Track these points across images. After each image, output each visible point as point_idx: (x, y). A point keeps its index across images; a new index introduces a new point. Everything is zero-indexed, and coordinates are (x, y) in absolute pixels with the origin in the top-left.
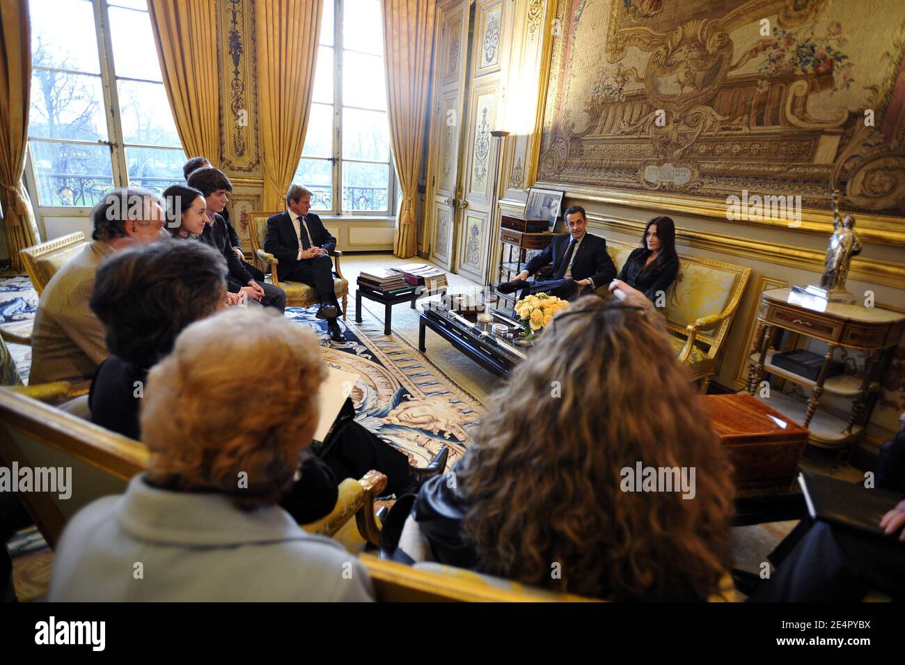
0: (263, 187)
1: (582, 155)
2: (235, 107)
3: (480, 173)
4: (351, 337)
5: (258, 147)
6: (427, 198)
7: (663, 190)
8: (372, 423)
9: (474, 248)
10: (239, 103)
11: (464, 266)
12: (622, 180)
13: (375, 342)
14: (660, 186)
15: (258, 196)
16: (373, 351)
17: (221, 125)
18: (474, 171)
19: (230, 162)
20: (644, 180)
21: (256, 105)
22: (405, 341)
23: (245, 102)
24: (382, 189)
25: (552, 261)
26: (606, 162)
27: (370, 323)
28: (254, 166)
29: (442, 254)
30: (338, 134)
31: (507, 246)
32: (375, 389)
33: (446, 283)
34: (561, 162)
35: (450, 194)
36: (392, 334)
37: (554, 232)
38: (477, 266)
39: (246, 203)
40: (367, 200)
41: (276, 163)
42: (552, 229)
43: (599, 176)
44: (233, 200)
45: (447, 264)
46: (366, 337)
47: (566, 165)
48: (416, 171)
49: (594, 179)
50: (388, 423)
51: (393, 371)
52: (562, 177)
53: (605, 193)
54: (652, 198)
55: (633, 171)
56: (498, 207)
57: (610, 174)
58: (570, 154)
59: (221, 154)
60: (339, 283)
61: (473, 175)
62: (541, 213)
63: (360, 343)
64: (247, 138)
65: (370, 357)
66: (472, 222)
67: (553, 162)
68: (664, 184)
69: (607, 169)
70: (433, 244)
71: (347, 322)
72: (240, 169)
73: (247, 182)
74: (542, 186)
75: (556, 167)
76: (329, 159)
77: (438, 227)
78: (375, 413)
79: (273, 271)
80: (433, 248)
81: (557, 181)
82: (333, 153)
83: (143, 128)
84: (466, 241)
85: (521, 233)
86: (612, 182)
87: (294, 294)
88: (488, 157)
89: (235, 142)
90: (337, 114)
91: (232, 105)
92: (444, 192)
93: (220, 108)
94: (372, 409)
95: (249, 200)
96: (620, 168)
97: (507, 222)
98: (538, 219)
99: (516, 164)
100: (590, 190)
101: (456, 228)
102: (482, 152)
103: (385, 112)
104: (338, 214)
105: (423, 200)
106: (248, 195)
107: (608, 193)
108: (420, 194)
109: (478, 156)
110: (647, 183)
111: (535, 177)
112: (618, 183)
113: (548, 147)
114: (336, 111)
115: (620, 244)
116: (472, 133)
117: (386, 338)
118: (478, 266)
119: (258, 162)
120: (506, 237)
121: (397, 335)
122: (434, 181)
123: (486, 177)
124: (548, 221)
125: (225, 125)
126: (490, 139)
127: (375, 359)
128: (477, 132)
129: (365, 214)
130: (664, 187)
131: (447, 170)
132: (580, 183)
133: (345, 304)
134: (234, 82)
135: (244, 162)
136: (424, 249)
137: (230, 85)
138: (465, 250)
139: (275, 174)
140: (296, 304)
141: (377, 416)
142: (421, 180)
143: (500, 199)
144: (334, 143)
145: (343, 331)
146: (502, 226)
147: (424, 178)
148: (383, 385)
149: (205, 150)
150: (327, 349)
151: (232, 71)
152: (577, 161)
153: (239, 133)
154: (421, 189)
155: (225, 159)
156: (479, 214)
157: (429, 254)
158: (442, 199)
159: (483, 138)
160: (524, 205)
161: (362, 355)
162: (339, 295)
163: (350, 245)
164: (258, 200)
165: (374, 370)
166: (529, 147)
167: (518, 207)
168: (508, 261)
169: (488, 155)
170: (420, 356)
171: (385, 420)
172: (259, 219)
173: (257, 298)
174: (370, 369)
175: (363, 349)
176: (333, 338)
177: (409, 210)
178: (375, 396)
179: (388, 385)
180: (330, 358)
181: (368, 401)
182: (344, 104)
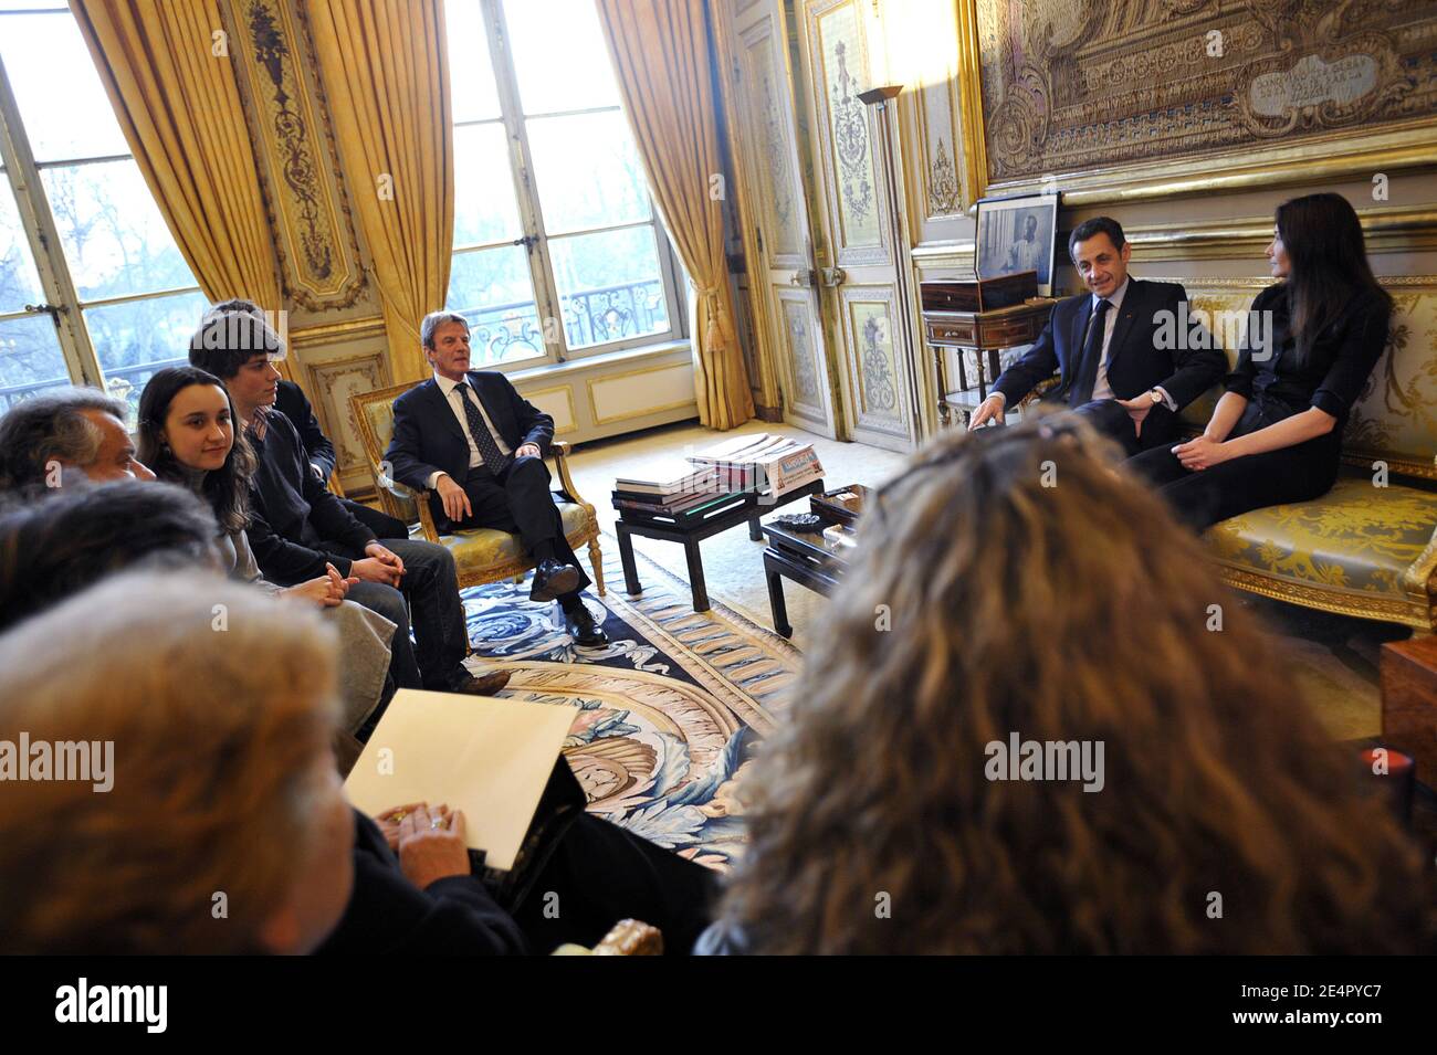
0: (386, 334)
1: (1086, 93)
2: (293, 173)
3: (858, 196)
4: (619, 629)
5: (358, 250)
6: (753, 282)
7: (1307, 127)
8: (680, 821)
9: (878, 372)
10: (300, 161)
11: (865, 420)
12: (1197, 128)
13: (674, 633)
14: (1299, 119)
15: (379, 356)
16: (671, 653)
17: (270, 220)
18: (843, 197)
19: (306, 294)
20: (1254, 116)
21: (336, 158)
22: (743, 619)
23: (312, 157)
24: (650, 283)
25: (1058, 366)
26: (1147, 96)
27: (661, 591)
28: (357, 292)
29: (809, 404)
30: (526, 182)
31: (951, 353)
32: (682, 739)
33: (818, 468)
34: (1038, 125)
35: (801, 261)
36: (713, 608)
37: (1053, 296)
38: (894, 412)
39: (357, 377)
40: (623, 316)
41: (402, 276)
42: (1046, 290)
43: (1138, 135)
44: (327, 377)
45: (824, 422)
46: (652, 624)
47: (1052, 128)
48: (714, 226)
49: (1127, 144)
50: (715, 813)
51: (720, 692)
52: (1049, 157)
53: (1158, 172)
54: (1283, 155)
55: (1218, 99)
56: (914, 266)
57: (1163, 122)
58: (1056, 101)
59: (284, 281)
60: (574, 513)
61: (843, 203)
62: (1015, 256)
63: (642, 641)
64: (330, 235)
65: (665, 668)
66: (861, 314)
67: (1020, 130)
68: (1308, 111)
69: (1154, 113)
70: (787, 384)
71: (606, 600)
72: (328, 305)
73: (348, 332)
74: (1004, 194)
75: (1028, 139)
76: (517, 243)
77: (789, 341)
78: (686, 795)
79: (421, 516)
80: (788, 392)
81: (1037, 172)
82: (524, 226)
83: (134, 260)
84: (858, 361)
85: (971, 315)
86: (1170, 143)
87: (477, 557)
88: (868, 157)
89: (307, 250)
90: (515, 137)
91: (286, 170)
92: (788, 260)
93: (262, 183)
94: (677, 787)
95: (361, 370)
96: (1186, 102)
97: (935, 297)
98: (1010, 273)
99: (934, 156)
100: (1124, 174)
101: (829, 337)
102: (852, 146)
103: (618, 108)
104: (562, 361)
105: (744, 289)
106: (356, 359)
107: (1167, 171)
108: (735, 276)
109: (848, 161)
110: (1262, 120)
111: (983, 175)
112: (1187, 141)
113: (1000, 98)
114: (512, 132)
115: (1221, 287)
116: (822, 108)
117: (698, 620)
118: (897, 414)
119: (364, 282)
120: (938, 332)
121: (724, 607)
122: (760, 240)
123: (872, 204)
124: (1035, 273)
125: (279, 218)
126: (864, 114)
127: (677, 672)
128: (831, 103)
129: (622, 347)
130: (1309, 120)
131: (782, 208)
132: (1093, 163)
133: (596, 558)
134: (279, 121)
135: (334, 290)
136: (769, 400)
137: (274, 129)
138: (860, 384)
139: (404, 301)
140: (487, 578)
141: (692, 802)
142: (731, 244)
143: (914, 246)
144: (520, 203)
145: (600, 621)
146: (925, 308)
147: (738, 237)
148: (701, 729)
149: (247, 280)
150: (569, 666)
151: (271, 97)
152: (1077, 111)
153: (312, 227)
154: (736, 264)
155: (293, 290)
156: (874, 290)
157: (781, 409)
158: (785, 277)
159: (848, 114)
160: (971, 248)
161: (647, 667)
162: (578, 542)
163: (599, 425)
164: (380, 366)
165: (677, 696)
166: (956, 107)
167: (960, 256)
168: (958, 386)
169: (868, 149)
170: (780, 648)
171: (709, 810)
172: (375, 406)
173: (391, 580)
174: (669, 697)
175: (648, 653)
176: (580, 641)
177: (716, 318)
178: (682, 758)
179: (712, 726)
180: (576, 686)
181: (668, 770)
182: (525, 112)
